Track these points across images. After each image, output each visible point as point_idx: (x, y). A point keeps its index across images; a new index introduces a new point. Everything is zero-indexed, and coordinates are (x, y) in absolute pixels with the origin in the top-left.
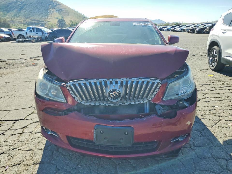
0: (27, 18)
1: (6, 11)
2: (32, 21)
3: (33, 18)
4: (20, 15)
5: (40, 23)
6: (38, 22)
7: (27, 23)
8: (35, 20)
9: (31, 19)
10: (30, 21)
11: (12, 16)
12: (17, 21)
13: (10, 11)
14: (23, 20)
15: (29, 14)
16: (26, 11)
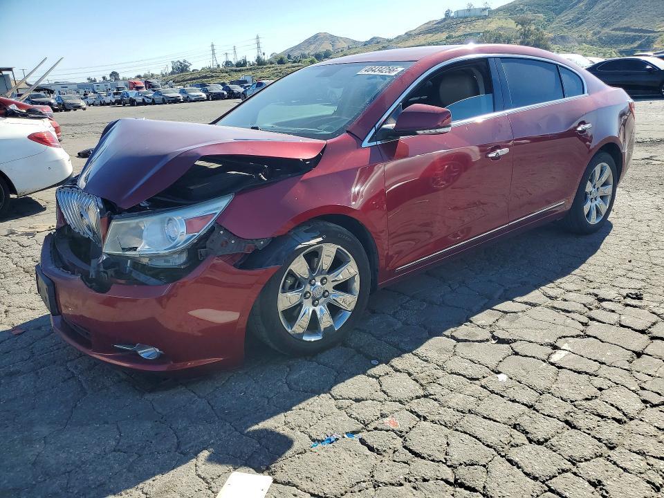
0: (604, 25)
1: (553, 10)
2: (618, 33)
3: (624, 23)
4: (589, 18)
5: (641, 37)
6: (637, 34)
7: (600, 39)
8: (626, 29)
9: (615, 27)
10: (613, 32)
11: (567, 24)
12: (576, 35)
13: (566, 8)
14: (592, 32)
15: (616, 13)
16: (608, 5)
